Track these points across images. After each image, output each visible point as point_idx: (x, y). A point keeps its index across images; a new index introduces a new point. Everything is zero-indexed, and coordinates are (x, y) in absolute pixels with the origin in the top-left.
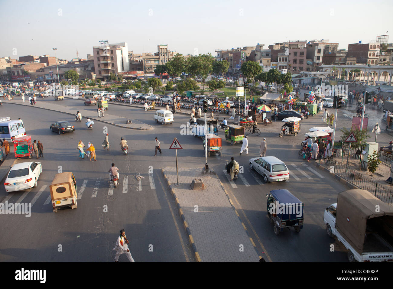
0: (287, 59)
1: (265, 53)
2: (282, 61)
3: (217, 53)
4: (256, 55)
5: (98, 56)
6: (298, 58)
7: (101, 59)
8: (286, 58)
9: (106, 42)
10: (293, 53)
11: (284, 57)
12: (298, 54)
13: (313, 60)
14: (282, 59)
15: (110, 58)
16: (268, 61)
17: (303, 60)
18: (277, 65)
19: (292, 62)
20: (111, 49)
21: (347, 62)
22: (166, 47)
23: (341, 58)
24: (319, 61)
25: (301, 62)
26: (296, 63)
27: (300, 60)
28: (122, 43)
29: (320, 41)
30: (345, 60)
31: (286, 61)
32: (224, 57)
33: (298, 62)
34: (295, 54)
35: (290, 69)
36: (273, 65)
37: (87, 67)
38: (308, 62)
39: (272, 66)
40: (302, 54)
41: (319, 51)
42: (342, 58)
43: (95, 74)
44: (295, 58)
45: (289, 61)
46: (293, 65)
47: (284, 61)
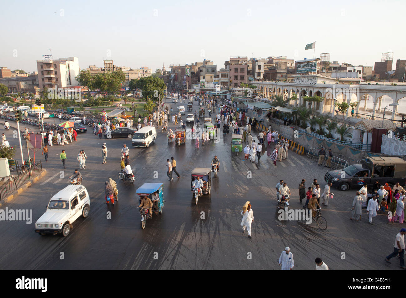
0: (229, 74)
1: (211, 69)
2: (224, 77)
3: (170, 68)
4: (201, 71)
5: (42, 70)
6: (239, 74)
7: (45, 73)
8: (227, 74)
9: (50, 57)
10: (234, 70)
11: (225, 73)
12: (239, 70)
13: (254, 76)
14: (224, 75)
15: (54, 73)
16: (211, 77)
17: (244, 76)
18: (219, 81)
19: (233, 78)
20: (55, 63)
21: (288, 79)
22: (111, 62)
23: (282, 74)
24: (260, 77)
25: (242, 78)
26: (237, 79)
27: (241, 76)
28: (70, 58)
29: (277, 58)
30: (286, 77)
31: (227, 77)
32: (175, 72)
33: (239, 78)
34: (236, 70)
35: (232, 85)
36: (214, 80)
37: (36, 81)
38: (250, 78)
39: (213, 82)
40: (242, 70)
41: (260, 67)
42: (284, 74)
43: (39, 88)
44: (236, 74)
45: (230, 77)
46: (234, 81)
47: (225, 77)
